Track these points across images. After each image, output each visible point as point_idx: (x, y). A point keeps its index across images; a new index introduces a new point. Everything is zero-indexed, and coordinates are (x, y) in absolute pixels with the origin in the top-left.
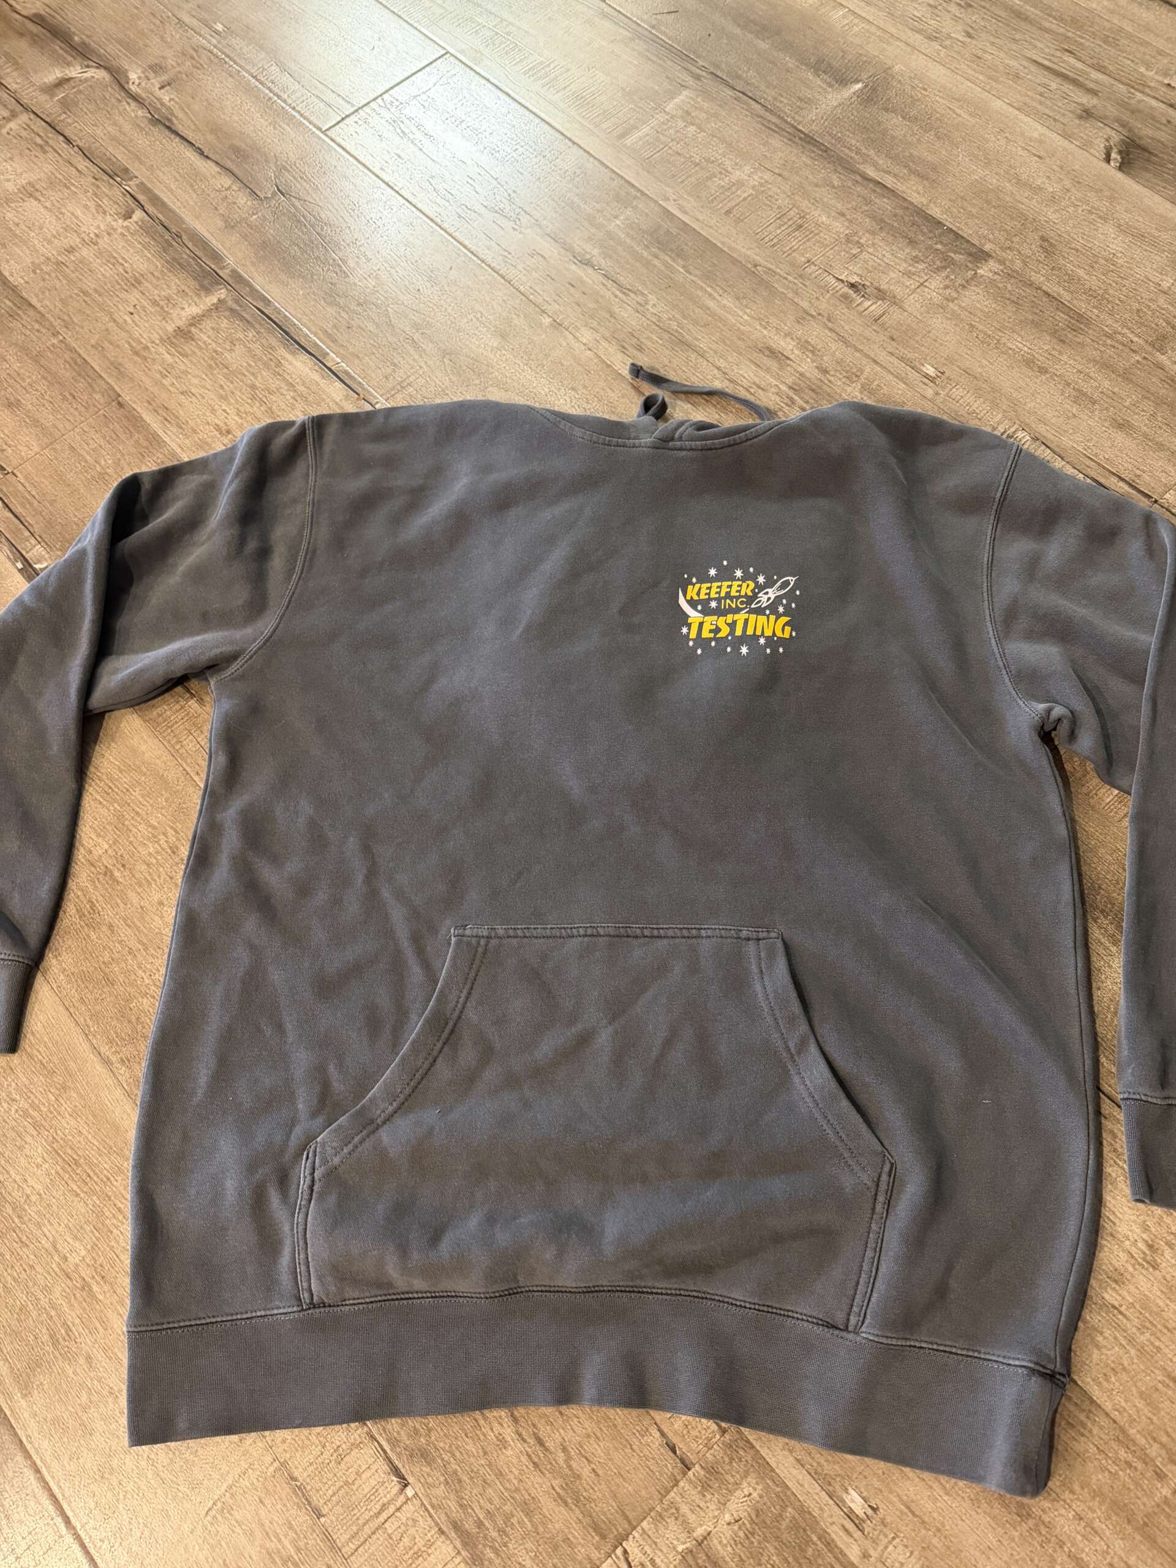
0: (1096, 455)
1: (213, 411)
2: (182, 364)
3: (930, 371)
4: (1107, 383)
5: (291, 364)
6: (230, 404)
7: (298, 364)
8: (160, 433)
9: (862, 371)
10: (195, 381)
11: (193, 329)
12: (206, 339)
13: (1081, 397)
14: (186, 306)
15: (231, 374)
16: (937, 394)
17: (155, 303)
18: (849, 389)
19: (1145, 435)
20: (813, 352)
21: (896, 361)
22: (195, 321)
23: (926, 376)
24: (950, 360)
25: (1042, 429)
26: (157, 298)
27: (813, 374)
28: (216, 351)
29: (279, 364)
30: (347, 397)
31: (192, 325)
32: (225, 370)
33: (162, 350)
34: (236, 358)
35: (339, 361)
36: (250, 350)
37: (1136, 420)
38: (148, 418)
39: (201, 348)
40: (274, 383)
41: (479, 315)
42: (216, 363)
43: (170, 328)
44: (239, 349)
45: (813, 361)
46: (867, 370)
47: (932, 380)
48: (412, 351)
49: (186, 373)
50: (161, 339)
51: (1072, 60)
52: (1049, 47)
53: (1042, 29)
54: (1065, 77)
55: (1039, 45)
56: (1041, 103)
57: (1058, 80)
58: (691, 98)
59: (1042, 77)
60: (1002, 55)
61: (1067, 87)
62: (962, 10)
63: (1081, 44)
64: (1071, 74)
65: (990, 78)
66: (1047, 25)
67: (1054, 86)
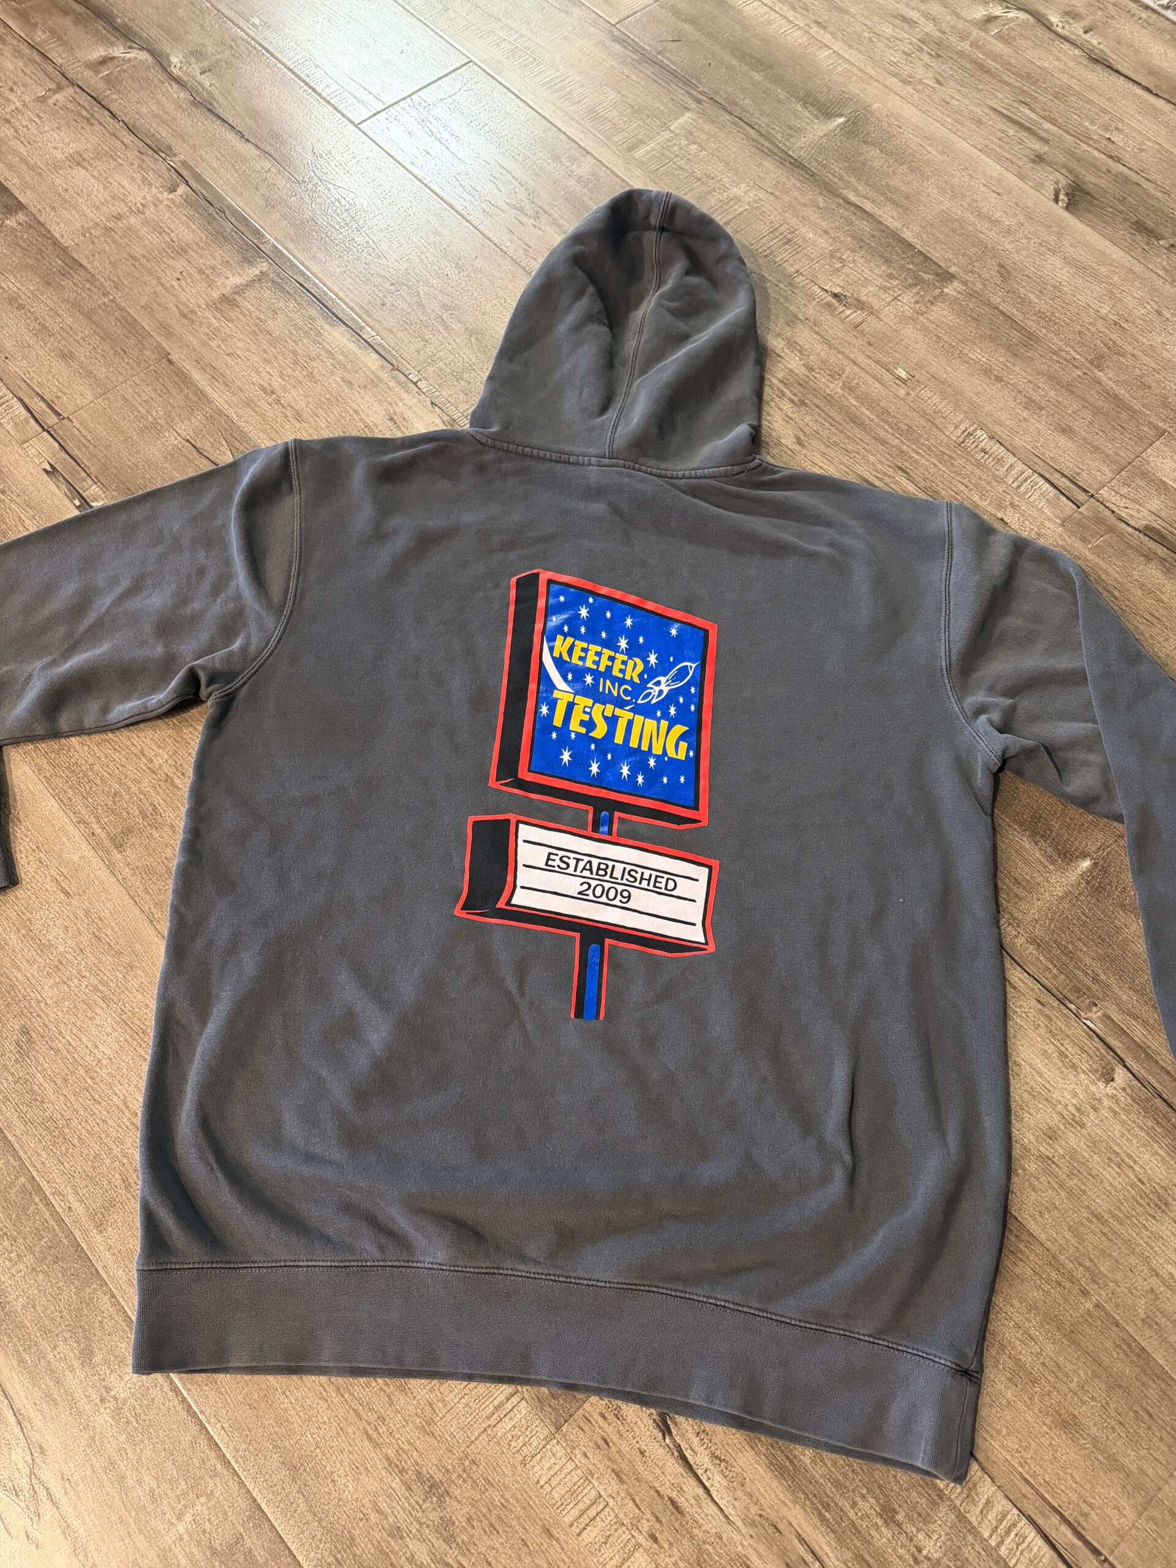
0: (1043, 454)
1: (258, 372)
2: (228, 329)
3: (903, 374)
4: (1052, 393)
5: (330, 334)
6: (273, 368)
7: (337, 335)
8: (209, 390)
9: (843, 371)
10: (240, 345)
11: (238, 298)
12: (249, 306)
13: (1030, 404)
14: (230, 276)
15: (274, 341)
16: (908, 394)
17: (201, 271)
18: (832, 386)
19: (1084, 439)
20: (800, 351)
21: (873, 364)
22: (239, 290)
23: (899, 378)
24: (919, 366)
25: (997, 429)
26: (203, 267)
27: (802, 371)
28: (258, 318)
29: (319, 334)
30: (382, 366)
31: (236, 293)
32: (269, 337)
33: (208, 314)
34: (277, 326)
35: (374, 334)
36: (291, 319)
37: (1076, 426)
38: (196, 375)
39: (245, 315)
40: (315, 350)
41: (502, 301)
42: (258, 330)
43: (216, 295)
44: (281, 318)
45: (801, 360)
46: (848, 370)
47: (904, 382)
48: (442, 329)
49: (231, 336)
50: (207, 305)
51: (1027, 111)
52: (1008, 99)
53: (1002, 81)
54: (1021, 126)
55: (1000, 95)
56: (1000, 146)
57: (1016, 128)
58: (693, 119)
59: (1002, 124)
60: (967, 101)
61: (1023, 135)
62: (933, 60)
63: (1036, 98)
64: (1026, 124)
65: (957, 121)
66: (1006, 78)
67: (1011, 132)
